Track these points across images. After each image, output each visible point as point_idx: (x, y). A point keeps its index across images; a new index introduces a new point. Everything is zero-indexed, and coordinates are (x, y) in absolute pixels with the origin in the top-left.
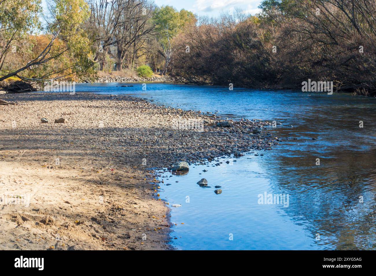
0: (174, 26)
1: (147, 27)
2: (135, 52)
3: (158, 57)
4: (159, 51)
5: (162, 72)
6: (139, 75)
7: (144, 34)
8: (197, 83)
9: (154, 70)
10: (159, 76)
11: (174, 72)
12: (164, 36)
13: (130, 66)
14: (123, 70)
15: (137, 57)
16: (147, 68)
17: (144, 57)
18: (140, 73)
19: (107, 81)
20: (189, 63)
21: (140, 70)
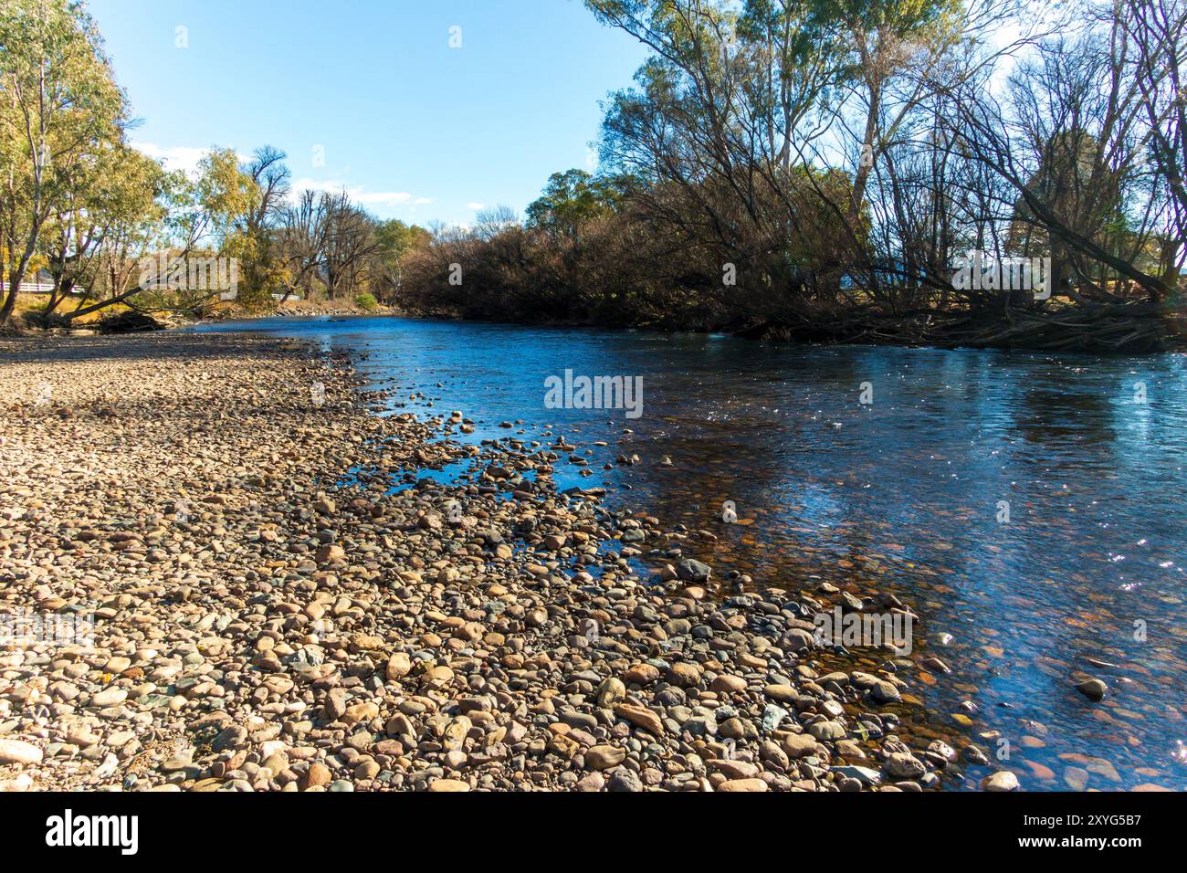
0: (404, 245)
1: (367, 244)
2: (353, 276)
3: (384, 285)
4: (385, 277)
5: (389, 302)
6: (359, 306)
7: (364, 253)
8: (439, 316)
9: (379, 301)
10: (386, 308)
11: (406, 301)
12: (391, 257)
13: (346, 295)
14: (336, 300)
15: (357, 284)
16: (371, 298)
17: (366, 284)
18: (361, 303)
19: (314, 314)
20: (427, 289)
21: (360, 300)
